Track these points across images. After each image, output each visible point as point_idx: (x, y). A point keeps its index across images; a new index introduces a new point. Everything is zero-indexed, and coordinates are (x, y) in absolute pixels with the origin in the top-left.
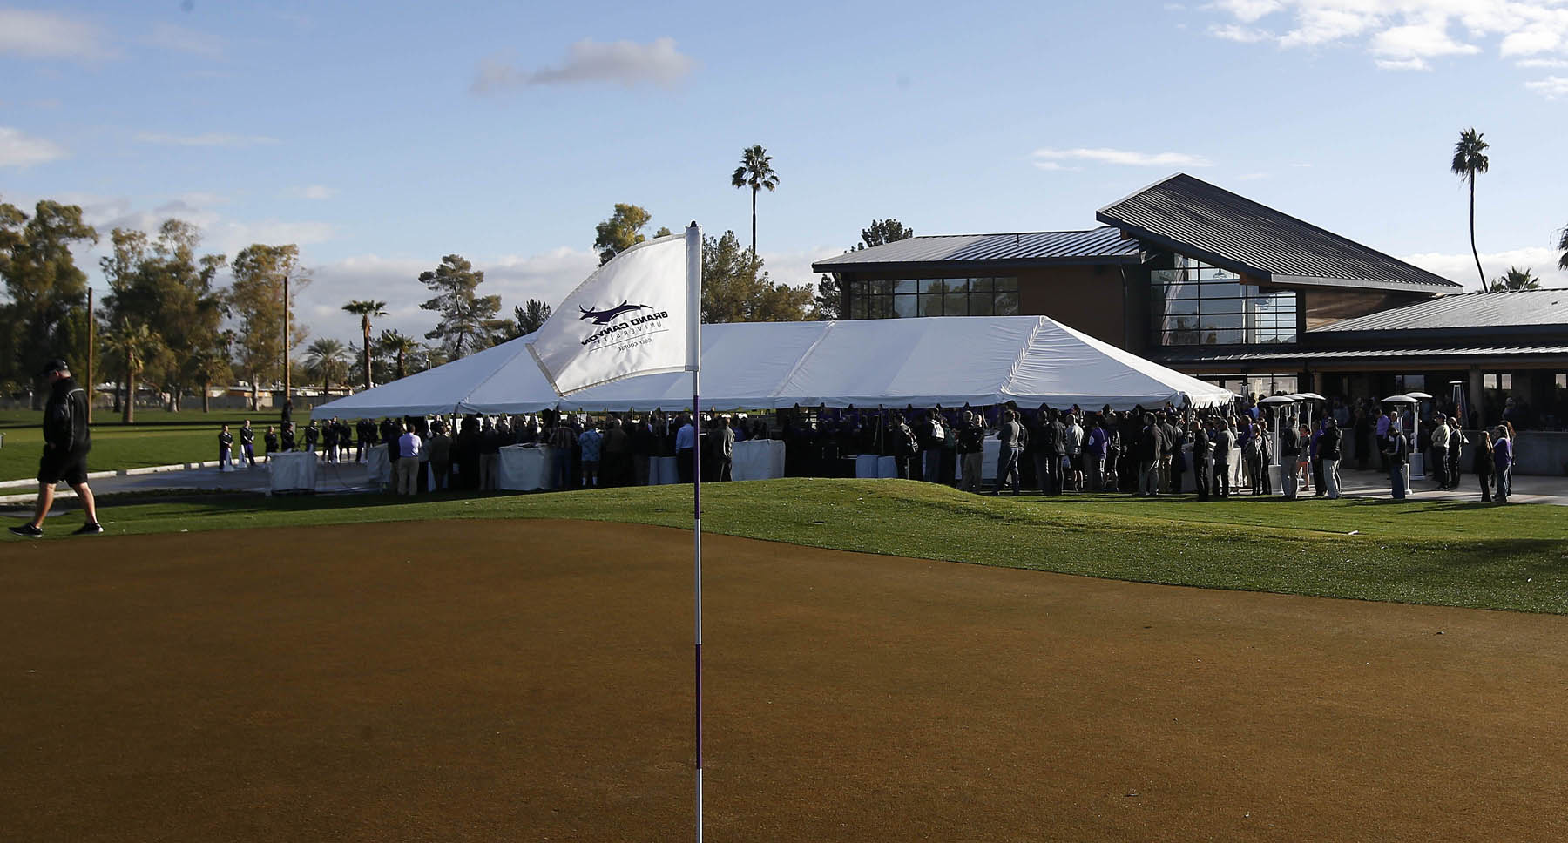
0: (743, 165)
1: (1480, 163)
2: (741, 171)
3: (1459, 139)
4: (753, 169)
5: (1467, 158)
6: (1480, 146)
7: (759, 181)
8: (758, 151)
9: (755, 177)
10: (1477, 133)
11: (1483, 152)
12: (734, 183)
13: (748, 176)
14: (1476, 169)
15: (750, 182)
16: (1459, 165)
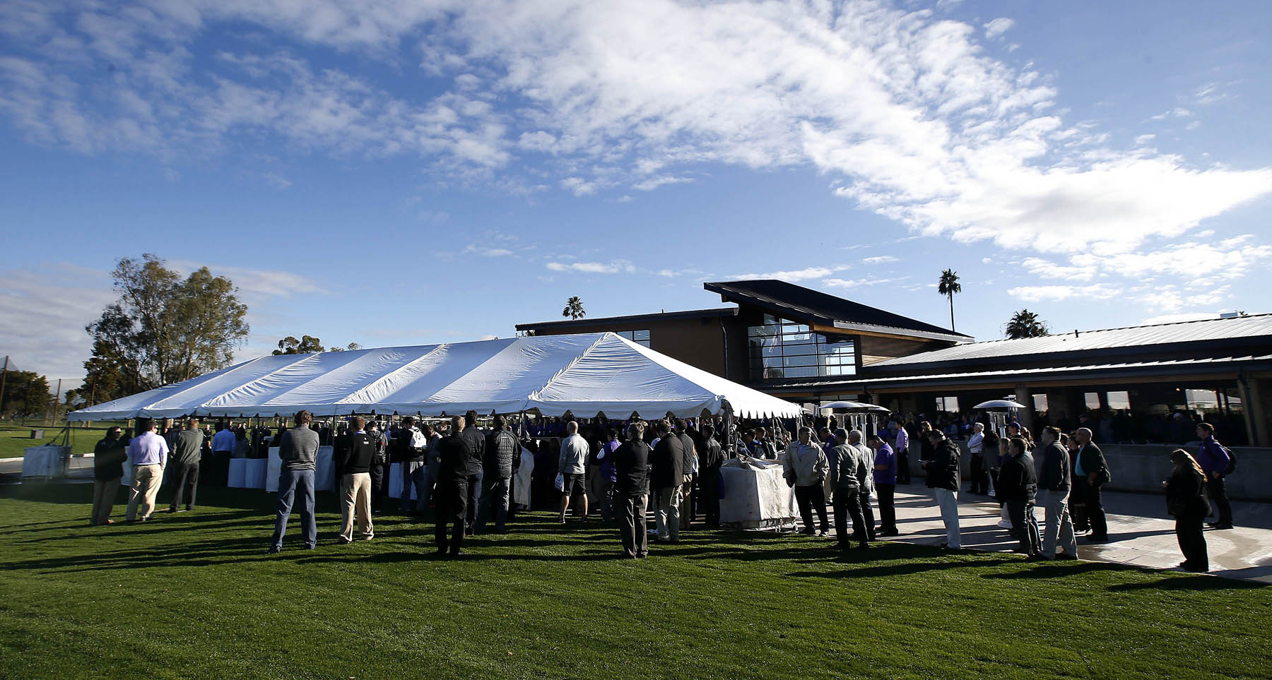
0: (568, 306)
1: (955, 287)
2: (568, 309)
3: (942, 275)
4: (573, 307)
5: (947, 285)
6: (954, 278)
7: (576, 313)
8: (576, 299)
9: (574, 311)
10: (952, 272)
11: (957, 282)
12: (564, 315)
13: (571, 311)
14: (953, 292)
15: (572, 314)
16: (942, 289)
